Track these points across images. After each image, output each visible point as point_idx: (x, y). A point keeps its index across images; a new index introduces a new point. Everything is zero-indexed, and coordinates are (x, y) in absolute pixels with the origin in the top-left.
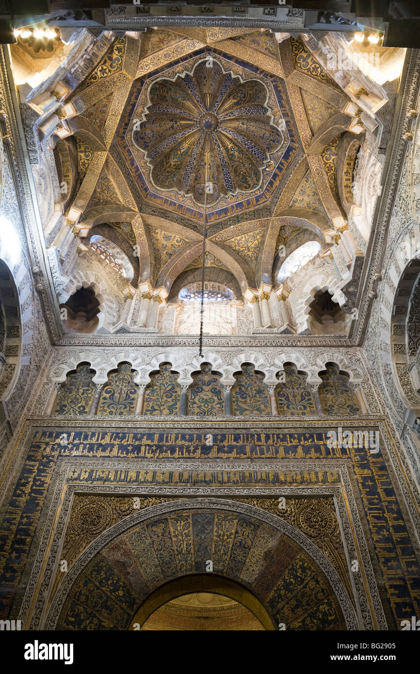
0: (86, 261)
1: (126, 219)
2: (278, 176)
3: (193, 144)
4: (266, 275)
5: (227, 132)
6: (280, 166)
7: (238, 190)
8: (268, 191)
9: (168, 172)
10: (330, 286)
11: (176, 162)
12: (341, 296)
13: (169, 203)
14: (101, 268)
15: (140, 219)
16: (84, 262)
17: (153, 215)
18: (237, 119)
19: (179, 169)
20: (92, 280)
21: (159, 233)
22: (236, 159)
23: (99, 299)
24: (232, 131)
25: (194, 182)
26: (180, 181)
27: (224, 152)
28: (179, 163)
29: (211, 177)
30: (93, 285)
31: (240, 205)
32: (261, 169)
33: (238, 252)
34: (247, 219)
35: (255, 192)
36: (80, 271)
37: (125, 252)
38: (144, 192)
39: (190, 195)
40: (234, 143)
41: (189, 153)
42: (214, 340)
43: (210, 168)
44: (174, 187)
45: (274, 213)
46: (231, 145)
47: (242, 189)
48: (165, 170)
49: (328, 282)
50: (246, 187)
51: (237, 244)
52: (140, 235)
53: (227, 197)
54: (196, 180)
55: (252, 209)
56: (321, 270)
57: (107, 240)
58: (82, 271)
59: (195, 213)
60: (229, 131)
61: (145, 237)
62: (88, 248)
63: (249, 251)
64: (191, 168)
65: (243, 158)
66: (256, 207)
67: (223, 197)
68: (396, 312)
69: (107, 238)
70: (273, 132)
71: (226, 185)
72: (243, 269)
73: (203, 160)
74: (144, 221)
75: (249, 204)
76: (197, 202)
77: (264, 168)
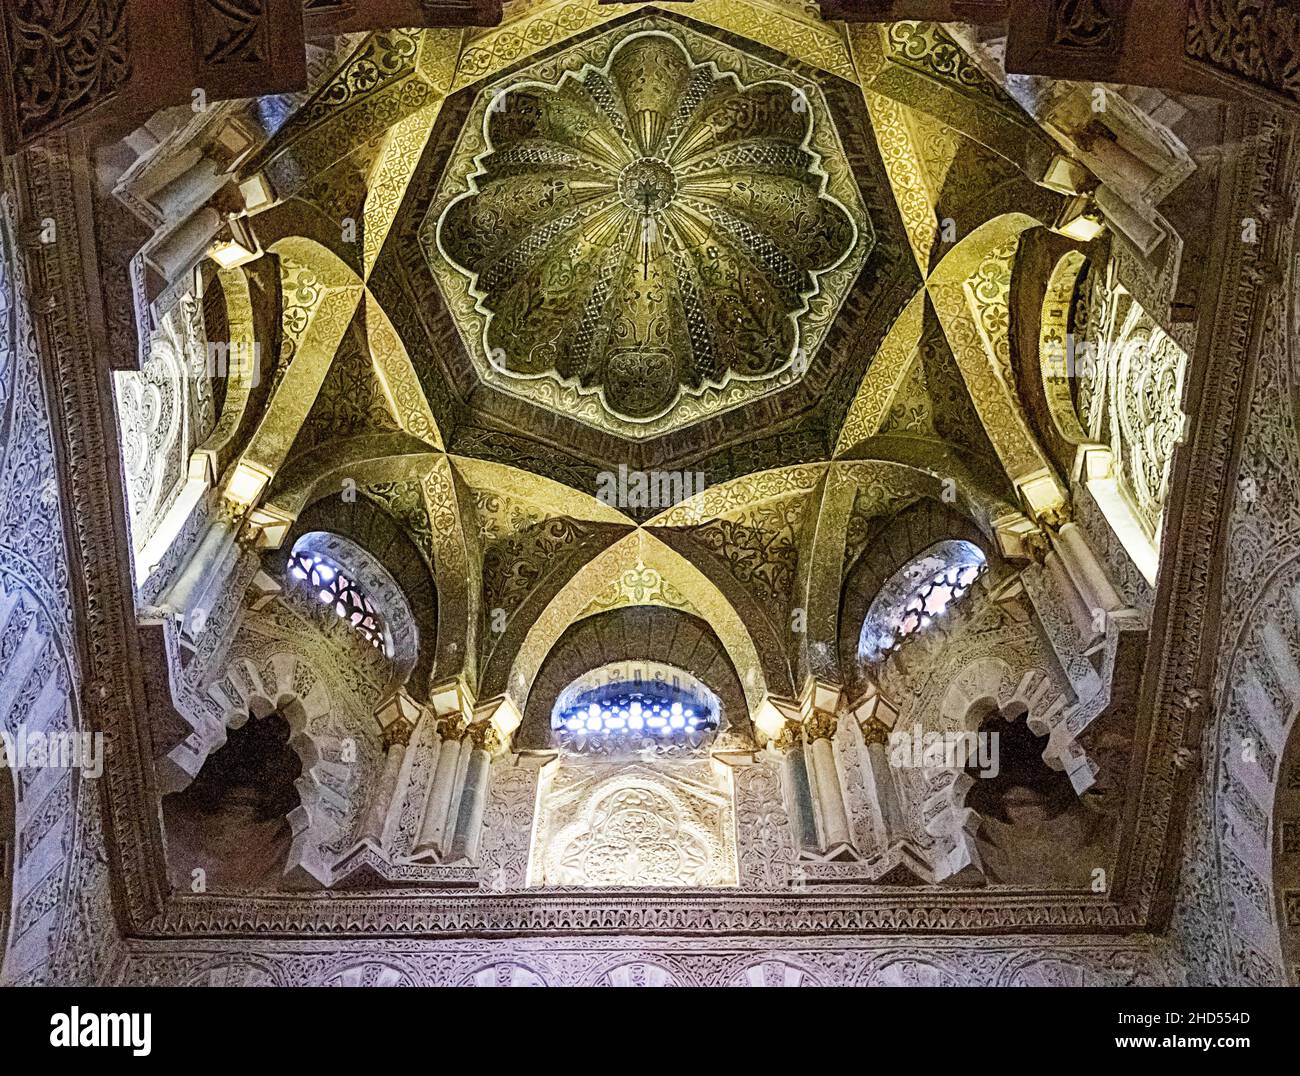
0: (273, 623)
1: (406, 474)
2: (845, 335)
3: (605, 242)
4: (821, 647)
5: (696, 208)
6: (849, 307)
7: (730, 375)
8: (817, 376)
9: (535, 322)
10: (1030, 706)
11: (557, 292)
12: (1077, 754)
13: (534, 413)
14: (318, 637)
15: (447, 472)
16: (268, 627)
17: (485, 457)
18: (723, 175)
19: (565, 313)
20: (285, 688)
21: (502, 507)
22: (723, 281)
23: (300, 751)
24: (712, 207)
25: (606, 349)
26: (567, 349)
27: (689, 262)
28: (566, 295)
29: (653, 330)
30: (287, 704)
31: (735, 417)
32: (794, 316)
33: (734, 562)
34: (756, 461)
35: (777, 379)
36: (248, 663)
37: (395, 576)
38: (463, 385)
39: (593, 390)
40: (715, 238)
41: (594, 268)
42: (665, 909)
43: (651, 306)
44: (549, 368)
45: (839, 448)
46: (710, 243)
47: (740, 372)
48: (526, 316)
49: (1022, 688)
50: (751, 364)
51: (728, 537)
52: (446, 522)
53: (698, 393)
54: (611, 342)
55: (767, 431)
56: (993, 641)
57: (343, 543)
58: (257, 661)
59: (607, 444)
60: (705, 207)
61: (458, 526)
62: (280, 582)
63: (764, 561)
64: (599, 309)
65: (743, 280)
66: (783, 425)
67: (688, 395)
68: (1287, 843)
69: (345, 536)
70: (826, 212)
71: (697, 357)
72: (749, 626)
73: (631, 286)
74: (457, 476)
75: (761, 414)
76: (613, 408)
77: (802, 312)
